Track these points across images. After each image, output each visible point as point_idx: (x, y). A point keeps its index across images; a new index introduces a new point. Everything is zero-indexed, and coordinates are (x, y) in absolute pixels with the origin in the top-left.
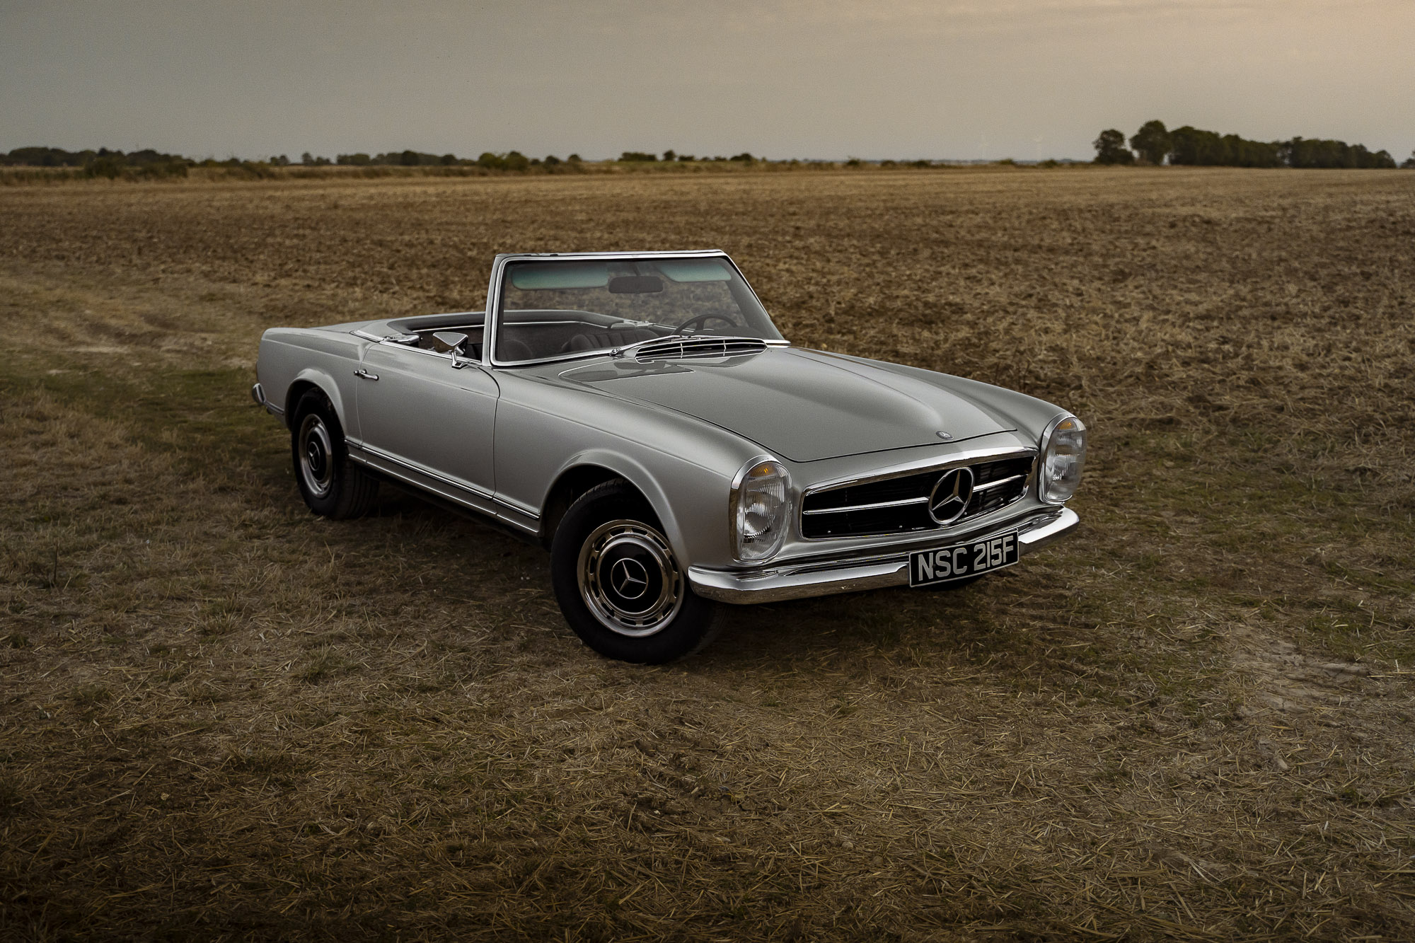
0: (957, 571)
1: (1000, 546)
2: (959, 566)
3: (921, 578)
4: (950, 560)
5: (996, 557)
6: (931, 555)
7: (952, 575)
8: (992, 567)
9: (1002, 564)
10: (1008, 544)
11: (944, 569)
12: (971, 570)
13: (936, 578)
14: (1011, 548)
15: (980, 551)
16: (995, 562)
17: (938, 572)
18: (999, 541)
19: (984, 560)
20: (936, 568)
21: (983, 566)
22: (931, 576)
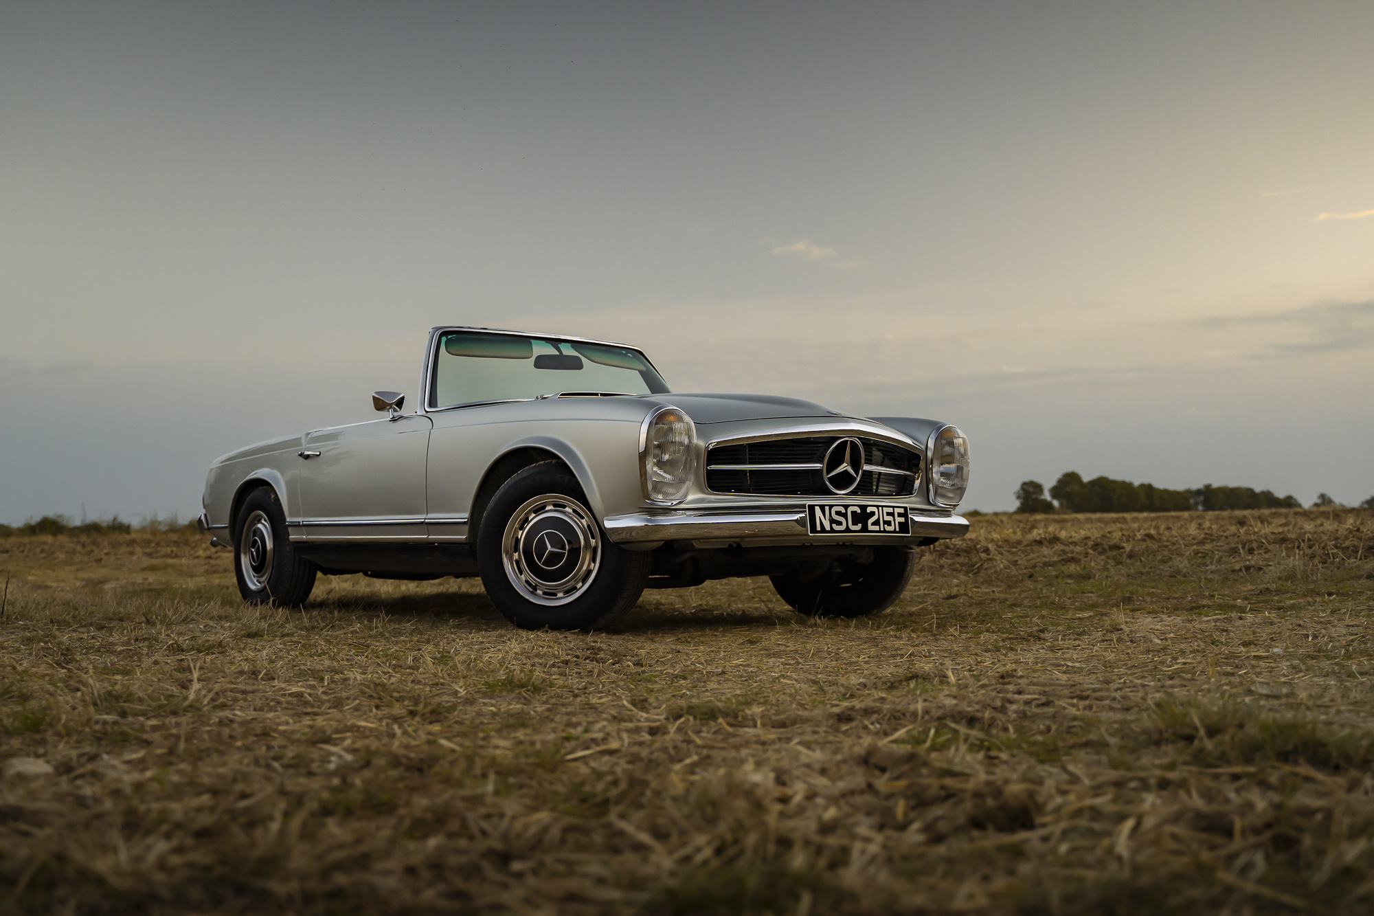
0: (853, 528)
1: (892, 514)
2: (854, 523)
3: (819, 528)
4: (845, 515)
5: (889, 523)
6: (827, 508)
7: (848, 530)
8: (885, 531)
9: (895, 531)
10: (900, 515)
11: (840, 523)
12: (865, 529)
13: (832, 531)
14: (902, 520)
15: (873, 514)
16: (888, 528)
17: (834, 526)
18: (891, 510)
19: (877, 523)
20: (832, 521)
21: (877, 528)
22: (828, 528)
